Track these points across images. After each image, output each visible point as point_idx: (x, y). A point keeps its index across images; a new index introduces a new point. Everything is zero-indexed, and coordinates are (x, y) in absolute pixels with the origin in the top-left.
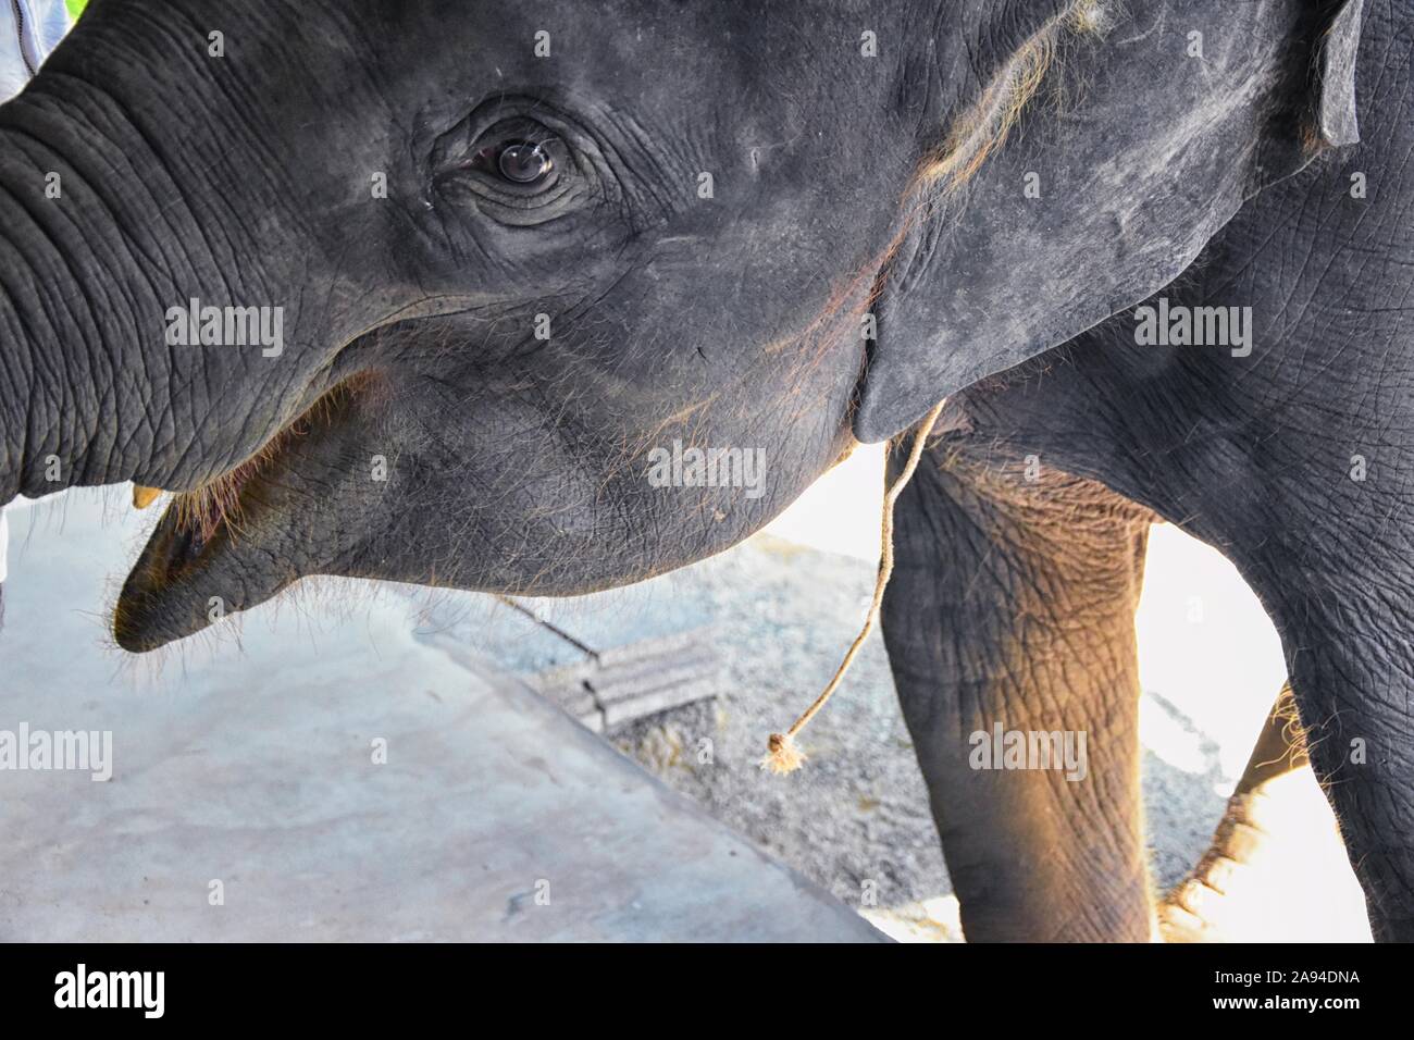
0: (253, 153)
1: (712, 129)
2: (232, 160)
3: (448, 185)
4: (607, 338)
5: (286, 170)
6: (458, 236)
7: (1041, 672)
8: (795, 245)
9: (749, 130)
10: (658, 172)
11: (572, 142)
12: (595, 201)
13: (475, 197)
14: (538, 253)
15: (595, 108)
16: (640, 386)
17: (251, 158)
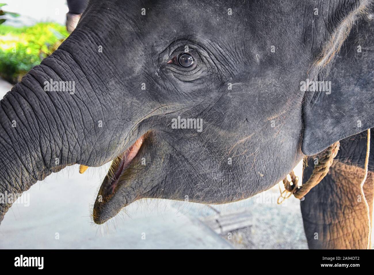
0: (106, 62)
1: (243, 48)
2: (100, 65)
3: (164, 69)
4: (217, 117)
5: (115, 66)
6: (168, 85)
7: (348, 221)
8: (274, 86)
9: (255, 48)
10: (227, 62)
11: (200, 52)
12: (210, 73)
13: (173, 72)
14: (194, 90)
15: (205, 41)
16: (230, 132)
17: (106, 64)
